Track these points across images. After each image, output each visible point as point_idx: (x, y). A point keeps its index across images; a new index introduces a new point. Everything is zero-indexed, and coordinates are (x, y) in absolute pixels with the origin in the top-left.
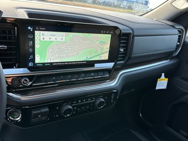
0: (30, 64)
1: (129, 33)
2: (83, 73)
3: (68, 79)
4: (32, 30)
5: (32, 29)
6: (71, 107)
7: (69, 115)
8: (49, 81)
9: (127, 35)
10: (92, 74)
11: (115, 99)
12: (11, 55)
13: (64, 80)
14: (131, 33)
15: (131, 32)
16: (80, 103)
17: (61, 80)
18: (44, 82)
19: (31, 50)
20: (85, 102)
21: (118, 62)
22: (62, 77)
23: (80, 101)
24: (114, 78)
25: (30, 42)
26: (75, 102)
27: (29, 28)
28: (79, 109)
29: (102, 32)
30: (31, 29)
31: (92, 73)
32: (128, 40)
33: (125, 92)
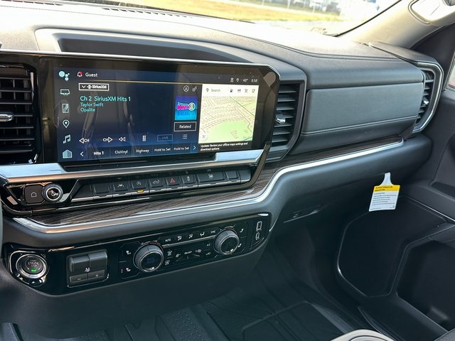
1: (299, 81)
2: (188, 175)
3: (154, 187)
4: (67, 79)
5: (67, 75)
6: (158, 251)
7: (153, 268)
8: (108, 193)
9: (295, 86)
10: (211, 176)
11: (264, 233)
12: (23, 133)
13: (144, 189)
14: (303, 81)
15: (304, 78)
16: (180, 241)
17: (136, 190)
18: (98, 194)
19: (66, 123)
20: (191, 239)
21: (273, 149)
22: (139, 183)
23: (180, 238)
24: (264, 185)
25: (65, 106)
26: (170, 240)
27: (62, 74)
28: (177, 256)
29: (232, 79)
30: (65, 77)
31: (210, 173)
32: (295, 96)
33: (295, 218)
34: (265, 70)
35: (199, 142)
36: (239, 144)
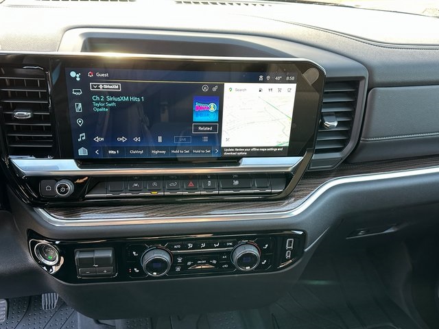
0: (82, 152)
1: (357, 77)
2: (209, 179)
3: (169, 190)
4: (78, 79)
5: (78, 76)
6: (166, 257)
8: (121, 191)
9: (354, 83)
10: (236, 183)
13: (158, 190)
14: (363, 78)
15: (365, 74)
16: (190, 249)
17: (150, 191)
18: (112, 192)
19: (80, 122)
20: (203, 248)
21: (315, 157)
22: (155, 184)
23: (190, 246)
24: (304, 195)
25: (77, 105)
26: (179, 246)
27: (73, 74)
28: (189, 263)
29: (261, 77)
30: (76, 77)
31: (236, 179)
32: (354, 95)
33: (361, 234)
34: (305, 66)
35: (222, 146)
36: (272, 149)
